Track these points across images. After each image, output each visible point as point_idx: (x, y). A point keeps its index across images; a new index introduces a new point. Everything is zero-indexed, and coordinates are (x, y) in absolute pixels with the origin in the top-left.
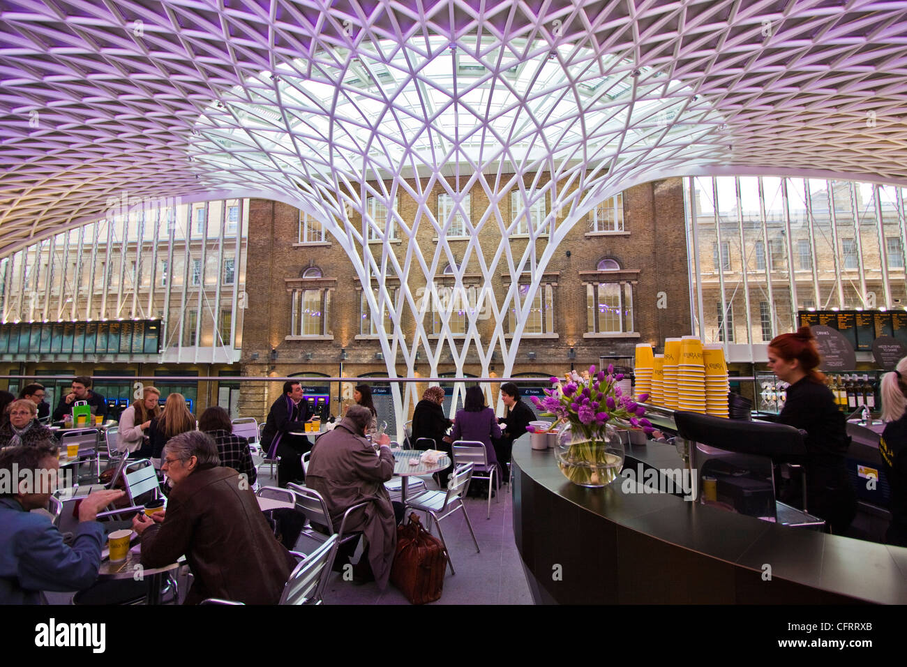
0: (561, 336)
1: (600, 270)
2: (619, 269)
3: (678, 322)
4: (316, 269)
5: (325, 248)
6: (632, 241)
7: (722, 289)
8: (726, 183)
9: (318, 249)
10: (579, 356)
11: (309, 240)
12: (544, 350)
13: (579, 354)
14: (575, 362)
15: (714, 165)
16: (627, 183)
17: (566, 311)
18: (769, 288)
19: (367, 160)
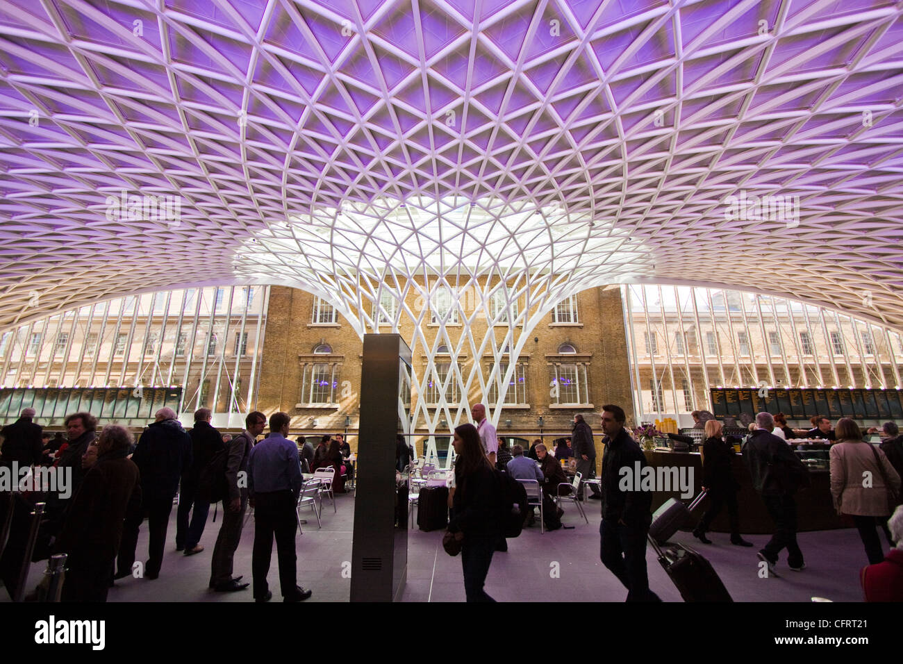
0: (532, 407)
1: (561, 354)
2: (575, 353)
3: (622, 396)
4: (325, 347)
5: (335, 329)
6: (585, 331)
7: (654, 370)
8: (652, 289)
9: (329, 329)
11: (321, 321)
12: (518, 419)
13: (546, 422)
14: (543, 428)
15: (643, 277)
16: (579, 288)
17: (535, 386)
18: (688, 370)
19: (388, 265)
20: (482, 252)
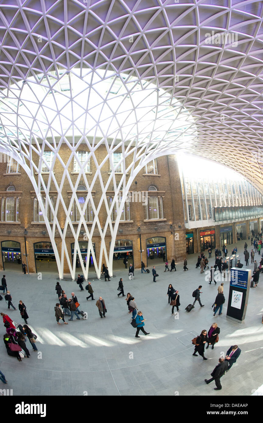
0: (134, 222)
1: (150, 191)
2: (157, 190)
3: (179, 213)
4: (13, 187)
5: (17, 176)
6: (161, 179)
9: (14, 176)
10: (142, 230)
12: (126, 229)
13: (142, 229)
14: (141, 233)
19: (32, 133)
20: (113, 118)
